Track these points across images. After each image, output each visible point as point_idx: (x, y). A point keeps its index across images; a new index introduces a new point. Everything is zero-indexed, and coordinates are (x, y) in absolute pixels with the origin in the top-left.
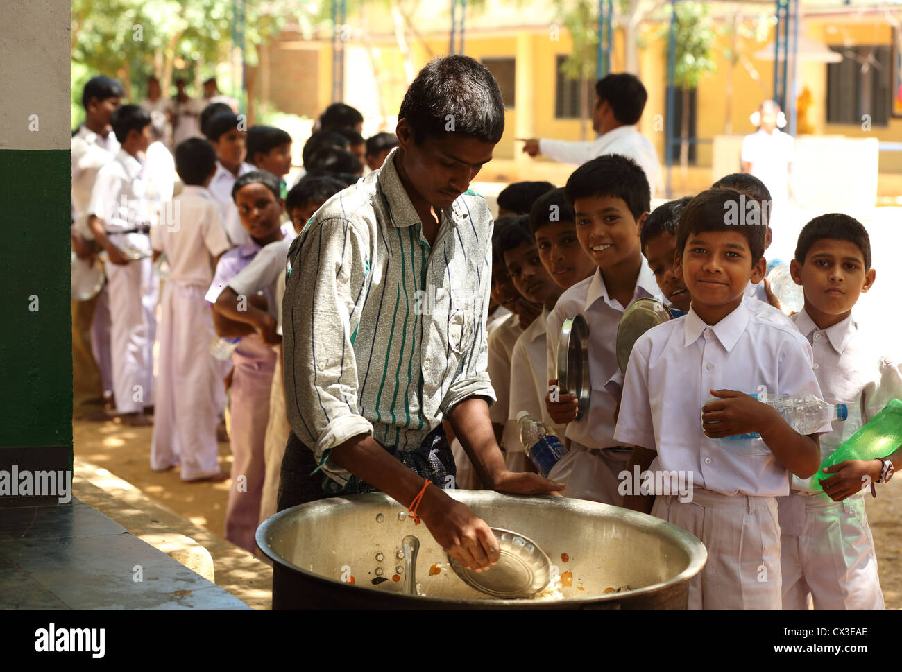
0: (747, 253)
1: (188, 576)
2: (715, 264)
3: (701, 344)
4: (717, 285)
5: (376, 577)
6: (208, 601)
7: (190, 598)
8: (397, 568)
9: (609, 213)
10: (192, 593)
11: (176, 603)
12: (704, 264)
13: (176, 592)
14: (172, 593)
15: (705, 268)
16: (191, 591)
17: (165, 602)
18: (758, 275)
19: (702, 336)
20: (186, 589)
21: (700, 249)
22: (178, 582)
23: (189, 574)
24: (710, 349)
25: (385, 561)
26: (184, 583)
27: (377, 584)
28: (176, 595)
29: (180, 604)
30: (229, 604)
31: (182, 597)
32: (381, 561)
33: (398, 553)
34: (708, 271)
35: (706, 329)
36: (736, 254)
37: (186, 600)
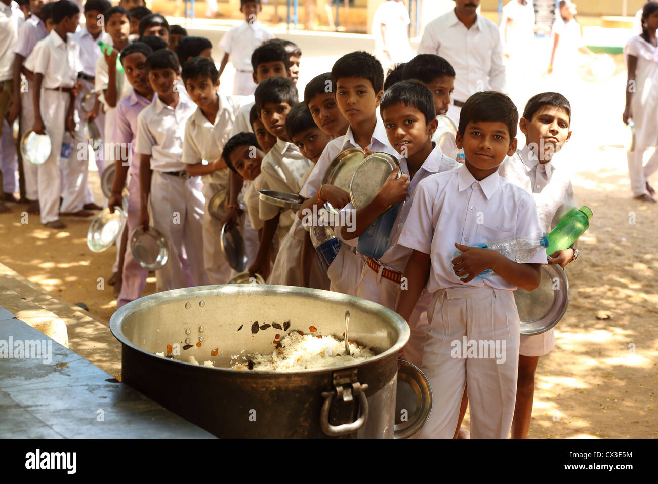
0: (507, 136)
1: (63, 351)
2: (487, 144)
3: (469, 192)
4: (486, 158)
5: (186, 344)
6: (80, 371)
7: (67, 369)
8: (200, 338)
9: (360, 88)
10: (68, 364)
11: (59, 373)
12: (480, 143)
13: (57, 365)
14: (54, 365)
15: (481, 146)
16: (67, 363)
17: (51, 373)
18: (512, 150)
19: (471, 187)
20: (63, 362)
21: (476, 133)
22: (57, 356)
23: (63, 349)
24: (475, 196)
25: (191, 334)
26: (61, 357)
27: (186, 349)
28: (58, 367)
29: (61, 374)
30: (94, 372)
31: (62, 369)
32: (189, 334)
33: (200, 328)
34: (482, 149)
35: (474, 182)
36: (501, 136)
37: (65, 371)
